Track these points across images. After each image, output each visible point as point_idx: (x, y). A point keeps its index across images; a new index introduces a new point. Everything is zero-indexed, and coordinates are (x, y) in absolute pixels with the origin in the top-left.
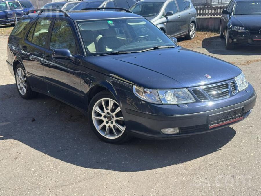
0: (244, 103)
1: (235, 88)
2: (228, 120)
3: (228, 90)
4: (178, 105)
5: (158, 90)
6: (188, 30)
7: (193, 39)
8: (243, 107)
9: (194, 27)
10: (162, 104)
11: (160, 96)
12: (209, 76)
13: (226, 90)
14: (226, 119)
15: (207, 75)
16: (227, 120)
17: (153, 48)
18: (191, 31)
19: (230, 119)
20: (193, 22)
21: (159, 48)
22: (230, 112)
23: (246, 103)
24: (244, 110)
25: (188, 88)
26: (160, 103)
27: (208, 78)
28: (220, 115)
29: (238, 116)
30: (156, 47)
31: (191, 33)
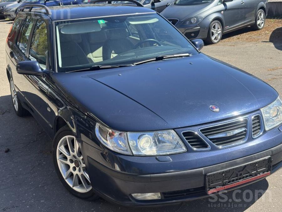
0: (272, 151)
1: (259, 125)
2: (243, 178)
3: (245, 131)
4: (157, 157)
5: (128, 133)
6: (254, 18)
7: (261, 29)
8: (269, 156)
9: (262, 15)
10: (133, 156)
12: (216, 108)
13: (243, 129)
14: (239, 177)
15: (213, 106)
16: (240, 179)
17: (155, 59)
18: (258, 20)
19: (247, 177)
20: (262, 8)
21: (164, 57)
22: (245, 166)
23: (275, 150)
24: (271, 162)
25: (176, 130)
26: (129, 153)
27: (214, 112)
28: (226, 172)
29: (261, 172)
30: (160, 56)
31: (258, 22)
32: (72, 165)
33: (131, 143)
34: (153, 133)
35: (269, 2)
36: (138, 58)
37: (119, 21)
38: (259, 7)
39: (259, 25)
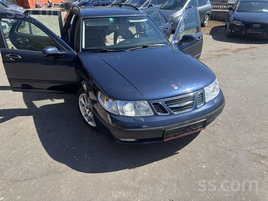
0: (208, 116)
1: (202, 99)
2: (188, 131)
3: (193, 103)
4: (135, 118)
5: (118, 101)
6: (203, 20)
7: (206, 26)
8: (206, 119)
9: (208, 18)
10: (120, 116)
11: (118, 107)
12: (176, 87)
13: (191, 102)
14: (185, 131)
15: (174, 86)
16: (186, 132)
17: (142, 47)
18: (205, 21)
19: (190, 131)
21: (148, 46)
22: (190, 125)
23: (210, 115)
24: (206, 122)
25: (148, 101)
26: (117, 114)
27: (174, 89)
28: (178, 129)
29: (199, 128)
30: (146, 45)
31: (205, 22)
32: (88, 110)
33: (119, 108)
34: (133, 102)
35: (212, 11)
36: (132, 45)
37: (122, 20)
38: (206, 14)
39: (205, 24)
